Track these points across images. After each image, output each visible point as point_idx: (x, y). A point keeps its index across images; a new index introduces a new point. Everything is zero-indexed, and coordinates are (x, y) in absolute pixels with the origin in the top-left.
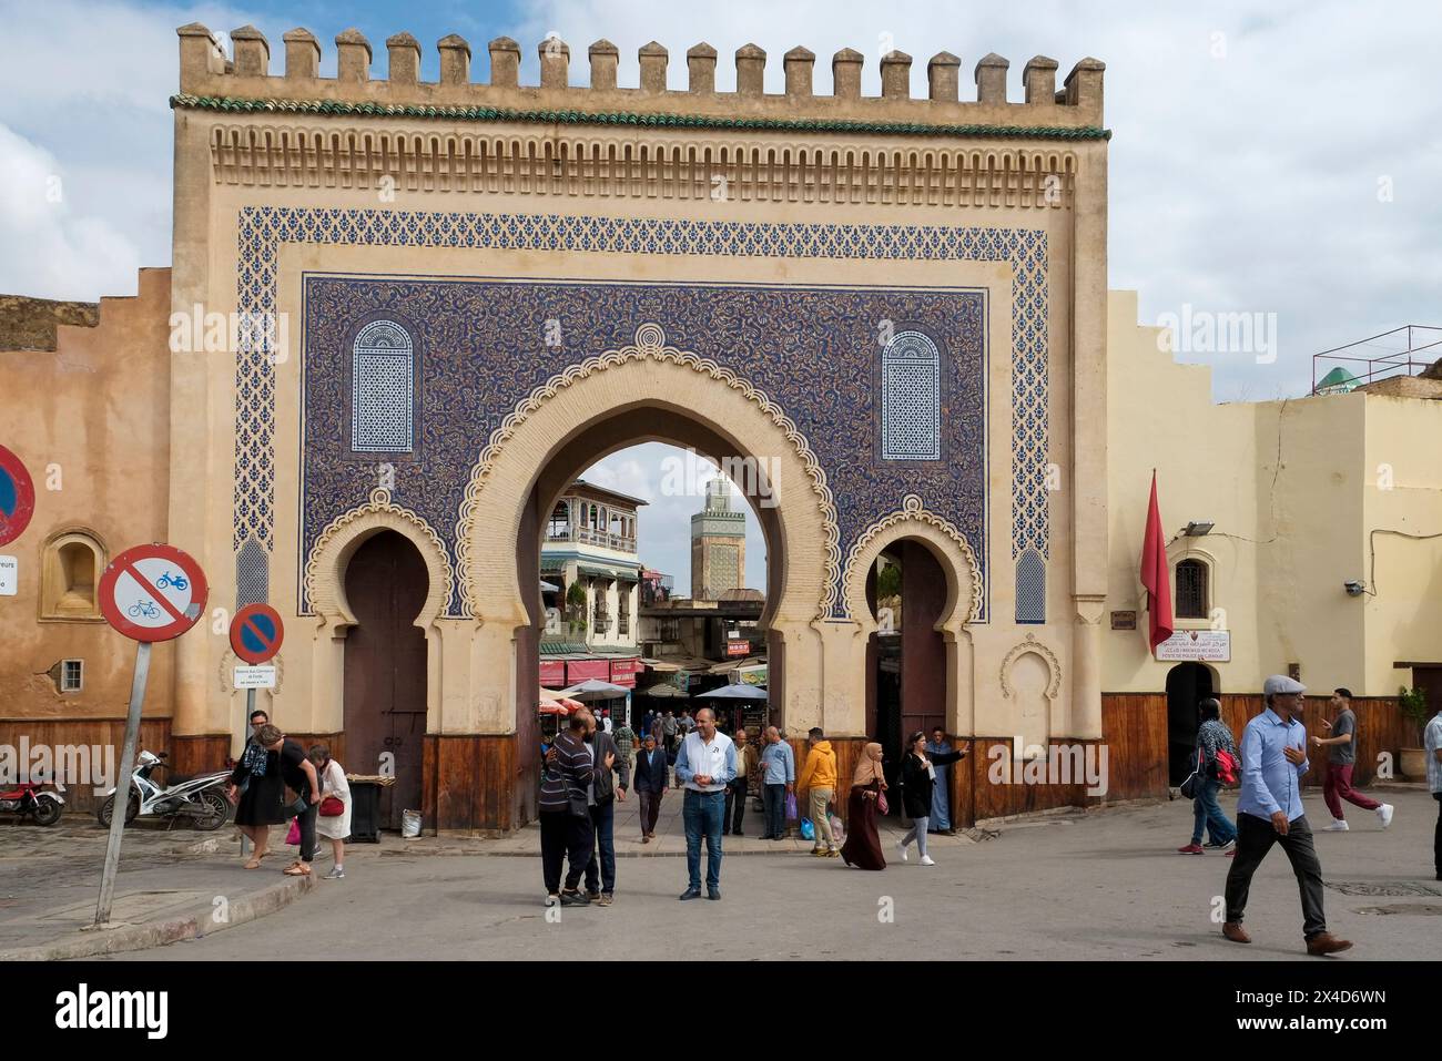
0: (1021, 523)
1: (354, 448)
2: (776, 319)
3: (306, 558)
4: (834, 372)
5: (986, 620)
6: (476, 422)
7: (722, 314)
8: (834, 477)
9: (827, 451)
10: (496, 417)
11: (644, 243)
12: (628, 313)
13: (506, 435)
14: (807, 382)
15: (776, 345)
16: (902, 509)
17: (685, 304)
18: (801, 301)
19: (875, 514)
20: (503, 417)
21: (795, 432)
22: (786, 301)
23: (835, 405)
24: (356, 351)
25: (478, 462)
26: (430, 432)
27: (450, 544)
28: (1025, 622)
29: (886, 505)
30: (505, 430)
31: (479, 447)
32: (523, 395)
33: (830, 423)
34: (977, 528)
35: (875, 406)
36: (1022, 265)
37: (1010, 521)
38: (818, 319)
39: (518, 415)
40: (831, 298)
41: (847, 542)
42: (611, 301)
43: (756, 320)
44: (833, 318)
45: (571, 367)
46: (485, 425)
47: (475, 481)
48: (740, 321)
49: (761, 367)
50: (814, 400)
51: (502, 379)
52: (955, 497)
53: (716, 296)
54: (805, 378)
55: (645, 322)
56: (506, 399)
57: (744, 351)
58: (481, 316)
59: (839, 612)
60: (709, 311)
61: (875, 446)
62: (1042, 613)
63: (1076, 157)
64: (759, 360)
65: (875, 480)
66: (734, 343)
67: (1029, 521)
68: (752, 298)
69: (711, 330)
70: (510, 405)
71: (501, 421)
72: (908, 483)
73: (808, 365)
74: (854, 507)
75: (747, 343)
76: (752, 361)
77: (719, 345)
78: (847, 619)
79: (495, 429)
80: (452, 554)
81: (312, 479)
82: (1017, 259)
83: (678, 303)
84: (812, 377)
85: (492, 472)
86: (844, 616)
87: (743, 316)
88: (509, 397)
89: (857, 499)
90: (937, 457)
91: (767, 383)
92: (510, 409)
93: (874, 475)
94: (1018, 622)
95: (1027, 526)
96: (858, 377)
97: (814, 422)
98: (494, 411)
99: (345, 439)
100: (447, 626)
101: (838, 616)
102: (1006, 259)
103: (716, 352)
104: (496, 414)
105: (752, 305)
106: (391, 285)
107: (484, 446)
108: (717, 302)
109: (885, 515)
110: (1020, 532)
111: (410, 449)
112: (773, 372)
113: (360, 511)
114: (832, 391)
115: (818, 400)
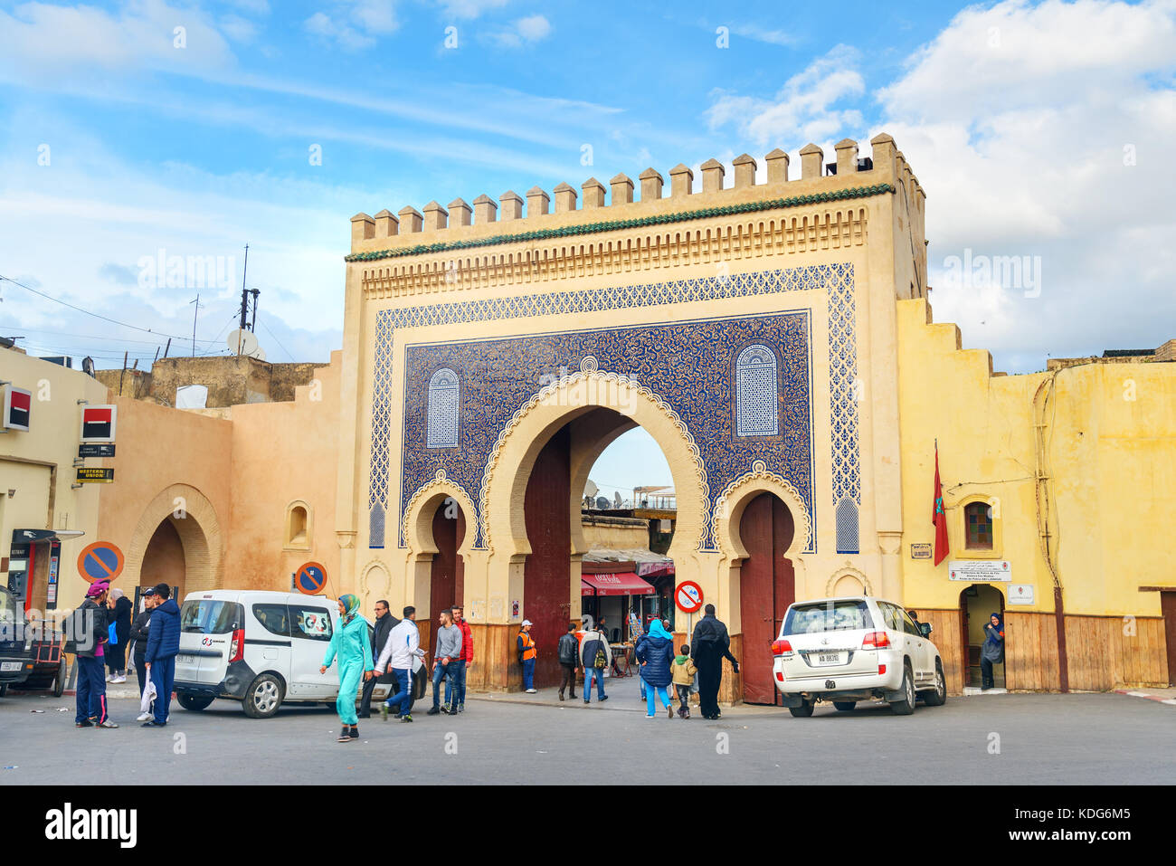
0: (839, 478)
1: (429, 446)
2: (666, 346)
3: (403, 512)
4: (704, 378)
5: (814, 551)
6: (491, 427)
7: (632, 346)
8: (705, 450)
9: (700, 432)
10: (502, 423)
11: (586, 306)
12: (576, 351)
13: (508, 434)
14: (686, 386)
15: (666, 363)
16: (752, 471)
17: (610, 341)
18: (682, 332)
19: (733, 474)
20: (506, 423)
21: (679, 421)
22: (672, 333)
23: (705, 400)
24: (430, 388)
25: (492, 451)
26: (467, 435)
27: (476, 502)
28: (844, 552)
29: (741, 467)
30: (507, 430)
31: (493, 442)
32: (517, 408)
33: (702, 413)
34: (806, 483)
35: (732, 400)
36: (835, 289)
37: (831, 477)
38: (693, 342)
39: (514, 421)
40: (702, 327)
41: (713, 494)
42: (567, 345)
43: (654, 348)
44: (703, 341)
46: (496, 428)
47: (491, 463)
48: (644, 349)
49: (657, 379)
50: (691, 398)
51: (506, 399)
52: (790, 461)
53: (629, 335)
54: (686, 384)
55: (587, 355)
56: (508, 411)
57: (647, 369)
58: (495, 361)
59: (709, 545)
60: (625, 345)
61: (732, 428)
62: (856, 545)
63: (867, 209)
64: (656, 374)
65: (733, 452)
66: (640, 364)
67: (845, 476)
68: (651, 333)
69: (626, 357)
70: (510, 415)
71: (505, 425)
72: (755, 452)
73: (687, 375)
74: (718, 471)
75: (648, 363)
76: (651, 375)
77: (631, 366)
78: (715, 550)
79: (502, 430)
80: (478, 509)
81: (407, 465)
82: (831, 285)
83: (606, 342)
84: (690, 382)
85: (500, 457)
86: (713, 548)
87: (646, 345)
88: (510, 410)
89: (721, 464)
90: (776, 433)
91: (661, 389)
92: (510, 417)
93: (732, 448)
94: (838, 552)
95: (844, 480)
96: (720, 380)
97: (691, 413)
98: (502, 419)
99: (424, 441)
100: (476, 554)
101: (709, 548)
102: (823, 286)
103: (629, 371)
104: (503, 421)
105: (651, 338)
106: (449, 347)
107: (496, 441)
108: (630, 339)
109: (740, 475)
110: (838, 484)
111: (456, 445)
112: (664, 381)
113: (430, 484)
114: (703, 391)
115: (694, 398)
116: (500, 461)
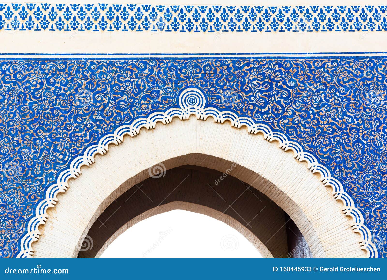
2: (302, 82)
4: (358, 125)
6: (33, 179)
7: (254, 79)
8: (370, 216)
9: (361, 193)
10: (52, 174)
11: (182, 24)
12: (171, 81)
13: (61, 189)
14: (335, 134)
15: (305, 103)
17: (221, 72)
18: (323, 66)
20: (58, 174)
21: (330, 177)
22: (309, 66)
23: (363, 152)
25: (34, 215)
30: (61, 185)
31: (36, 201)
32: (77, 154)
33: (361, 169)
38: (339, 81)
39: (73, 171)
40: (349, 63)
42: (155, 71)
43: (284, 83)
44: (352, 80)
45: (122, 127)
46: (41, 181)
48: (271, 84)
49: (293, 122)
50: (344, 148)
51: (58, 139)
53: (248, 65)
54: (334, 130)
55: (187, 87)
56: (61, 157)
57: (277, 109)
58: (39, 86)
60: (243, 77)
64: (291, 117)
66: (267, 103)
68: (280, 66)
69: (247, 93)
70: (65, 162)
71: (57, 177)
73: (335, 119)
75: (279, 103)
76: (285, 118)
77: (254, 105)
79: (50, 185)
83: (215, 71)
84: (340, 129)
85: (48, 224)
87: (273, 80)
88: (65, 155)
91: (300, 136)
92: (66, 165)
97: (346, 168)
98: (50, 168)
103: (252, 111)
104: (52, 171)
105: (280, 71)
107: (41, 200)
108: (250, 70)
112: (304, 126)
114: (358, 141)
115: (347, 149)
116: (46, 230)
